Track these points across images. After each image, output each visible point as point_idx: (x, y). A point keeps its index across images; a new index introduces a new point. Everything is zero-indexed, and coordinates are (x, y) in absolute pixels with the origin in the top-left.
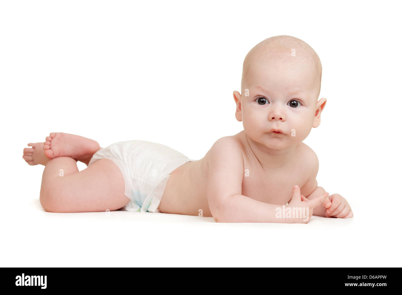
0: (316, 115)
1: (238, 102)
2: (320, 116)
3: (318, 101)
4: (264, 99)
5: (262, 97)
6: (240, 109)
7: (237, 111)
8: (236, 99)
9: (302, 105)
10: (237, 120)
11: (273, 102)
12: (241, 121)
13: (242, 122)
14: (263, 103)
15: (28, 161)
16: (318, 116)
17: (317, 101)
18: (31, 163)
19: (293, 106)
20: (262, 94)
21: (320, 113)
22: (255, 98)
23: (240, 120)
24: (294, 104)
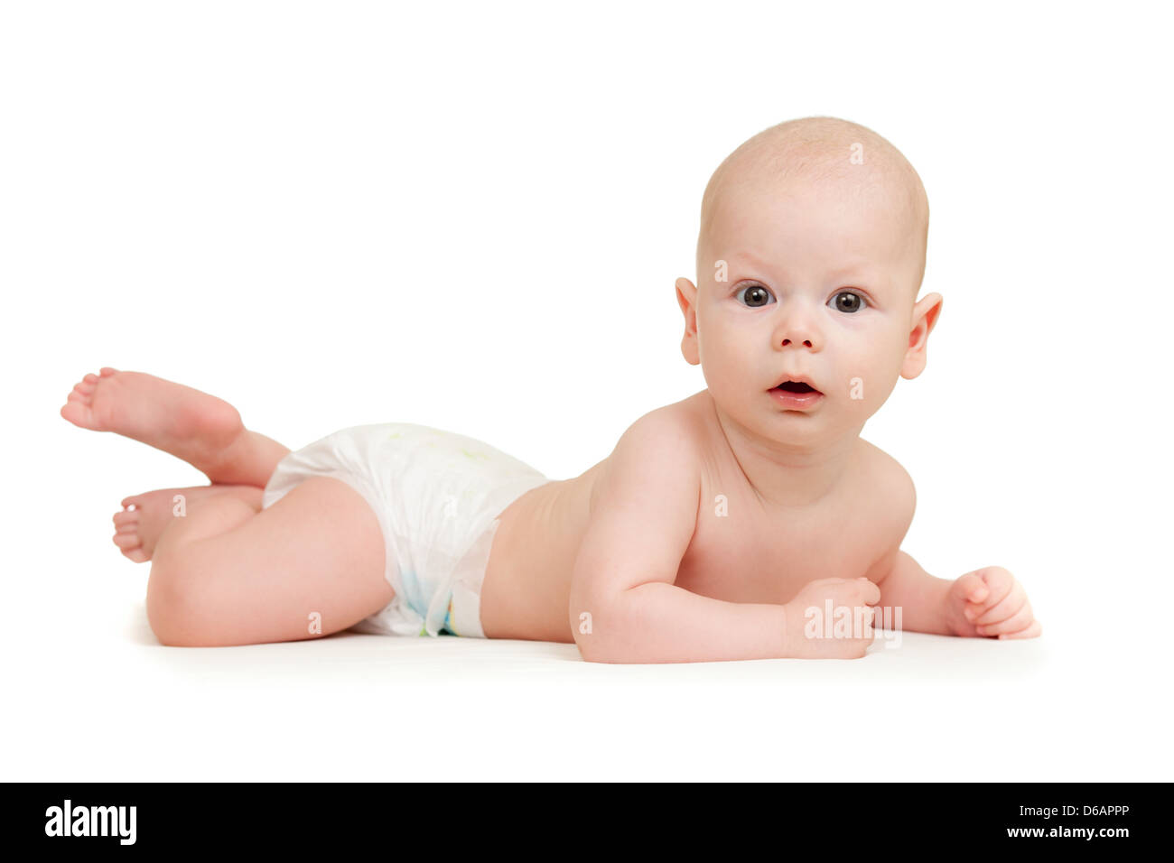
0: (913, 342)
1: (689, 310)
2: (924, 346)
3: (917, 301)
4: (761, 292)
5: (754, 283)
6: (694, 328)
7: (688, 335)
8: (684, 302)
9: (869, 305)
10: (685, 362)
11: (786, 296)
12: (698, 363)
13: (700, 366)
14: (760, 303)
15: (127, 551)
16: (918, 346)
17: (915, 300)
18: (138, 553)
19: (846, 308)
20: (755, 274)
21: (926, 339)
22: (735, 288)
23: (695, 362)
24: (848, 303)
